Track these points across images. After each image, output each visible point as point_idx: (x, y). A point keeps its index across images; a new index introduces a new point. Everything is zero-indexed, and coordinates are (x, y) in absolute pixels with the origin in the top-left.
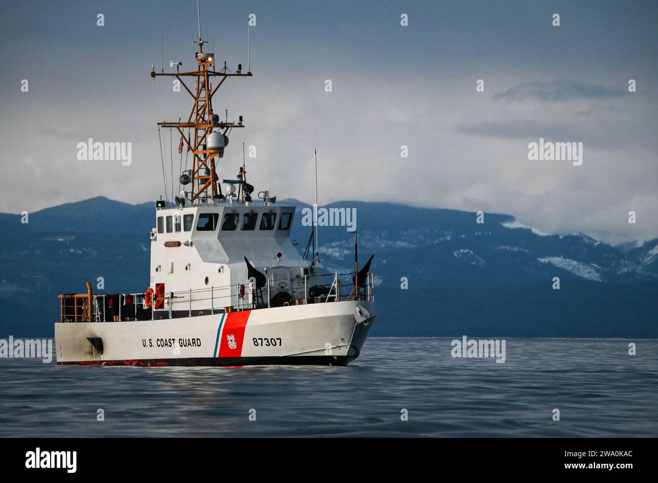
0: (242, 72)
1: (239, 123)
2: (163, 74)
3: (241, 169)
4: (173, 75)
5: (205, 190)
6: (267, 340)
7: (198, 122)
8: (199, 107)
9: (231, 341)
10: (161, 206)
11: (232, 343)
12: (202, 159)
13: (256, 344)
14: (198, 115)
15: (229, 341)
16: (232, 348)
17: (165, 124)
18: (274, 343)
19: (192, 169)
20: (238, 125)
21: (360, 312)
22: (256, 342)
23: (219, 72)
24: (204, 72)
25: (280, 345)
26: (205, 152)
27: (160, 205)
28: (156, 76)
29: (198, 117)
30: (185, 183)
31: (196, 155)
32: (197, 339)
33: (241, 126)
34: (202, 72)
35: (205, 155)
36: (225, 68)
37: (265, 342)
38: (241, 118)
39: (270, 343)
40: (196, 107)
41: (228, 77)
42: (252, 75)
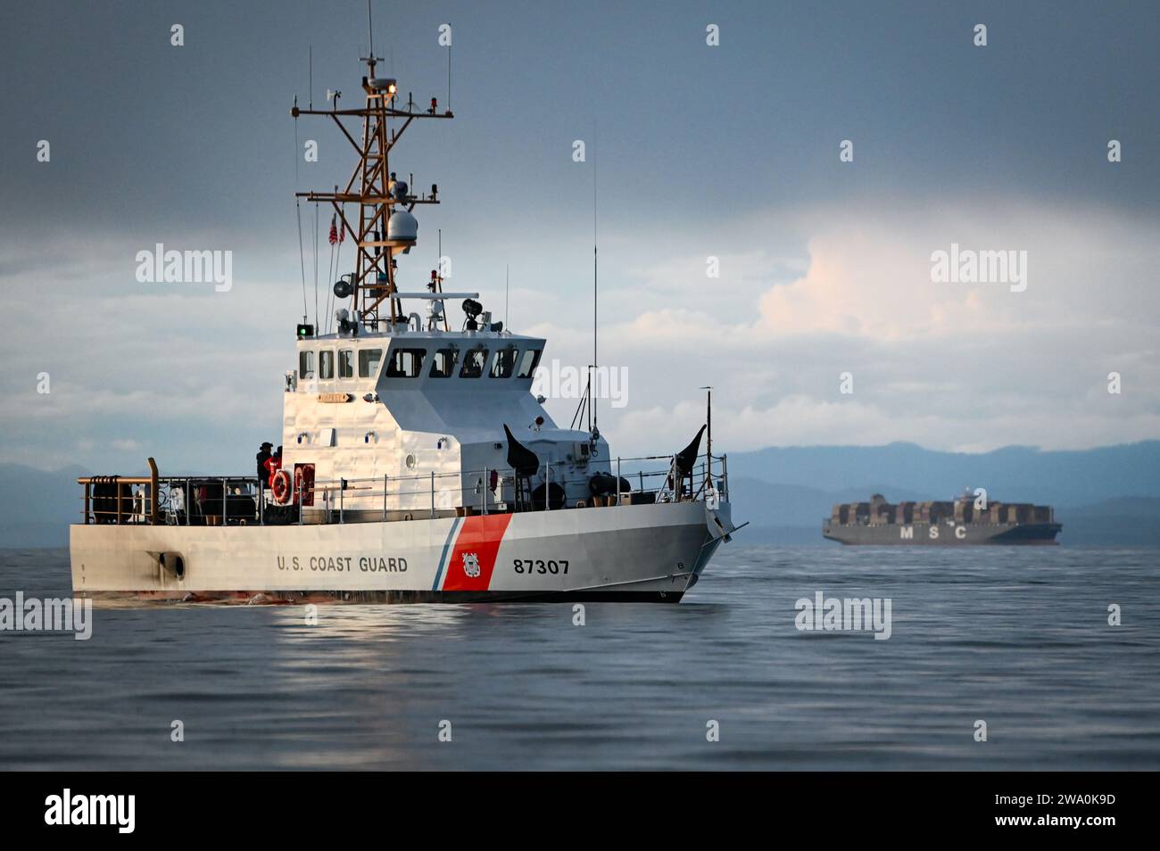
0: (438, 112)
1: (431, 197)
2: (311, 112)
3: (434, 273)
4: (327, 113)
5: (375, 308)
6: (540, 564)
7: (366, 194)
8: (368, 169)
9: (471, 563)
10: (306, 334)
11: (472, 568)
12: (372, 255)
13: (519, 569)
14: (365, 181)
15: (467, 563)
16: (471, 576)
17: (313, 194)
18: (554, 569)
19: (355, 272)
20: (429, 199)
21: (717, 520)
22: (520, 566)
23: (400, 109)
24: (377, 109)
25: (566, 572)
26: (377, 244)
27: (304, 331)
28: (300, 115)
29: (367, 186)
30: (342, 295)
31: (362, 249)
32: (400, 560)
33: (433, 200)
34: (373, 110)
35: (377, 250)
36: (411, 103)
37: (536, 567)
38: (434, 188)
39: (547, 569)
40: (362, 168)
41: (415, 118)
42: (453, 117)
